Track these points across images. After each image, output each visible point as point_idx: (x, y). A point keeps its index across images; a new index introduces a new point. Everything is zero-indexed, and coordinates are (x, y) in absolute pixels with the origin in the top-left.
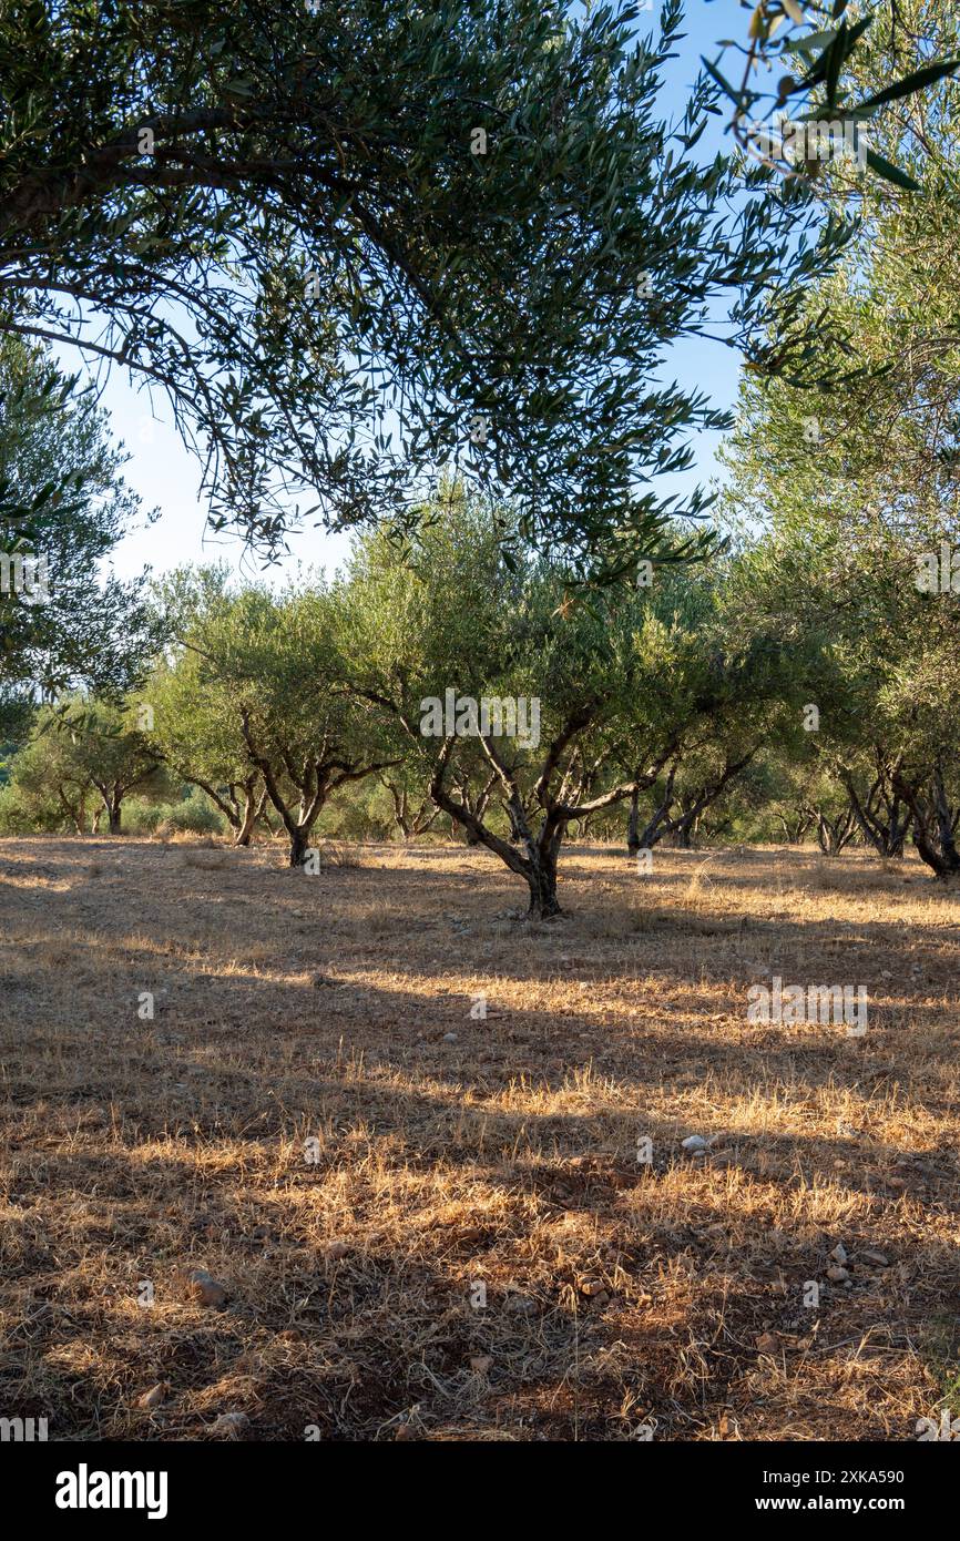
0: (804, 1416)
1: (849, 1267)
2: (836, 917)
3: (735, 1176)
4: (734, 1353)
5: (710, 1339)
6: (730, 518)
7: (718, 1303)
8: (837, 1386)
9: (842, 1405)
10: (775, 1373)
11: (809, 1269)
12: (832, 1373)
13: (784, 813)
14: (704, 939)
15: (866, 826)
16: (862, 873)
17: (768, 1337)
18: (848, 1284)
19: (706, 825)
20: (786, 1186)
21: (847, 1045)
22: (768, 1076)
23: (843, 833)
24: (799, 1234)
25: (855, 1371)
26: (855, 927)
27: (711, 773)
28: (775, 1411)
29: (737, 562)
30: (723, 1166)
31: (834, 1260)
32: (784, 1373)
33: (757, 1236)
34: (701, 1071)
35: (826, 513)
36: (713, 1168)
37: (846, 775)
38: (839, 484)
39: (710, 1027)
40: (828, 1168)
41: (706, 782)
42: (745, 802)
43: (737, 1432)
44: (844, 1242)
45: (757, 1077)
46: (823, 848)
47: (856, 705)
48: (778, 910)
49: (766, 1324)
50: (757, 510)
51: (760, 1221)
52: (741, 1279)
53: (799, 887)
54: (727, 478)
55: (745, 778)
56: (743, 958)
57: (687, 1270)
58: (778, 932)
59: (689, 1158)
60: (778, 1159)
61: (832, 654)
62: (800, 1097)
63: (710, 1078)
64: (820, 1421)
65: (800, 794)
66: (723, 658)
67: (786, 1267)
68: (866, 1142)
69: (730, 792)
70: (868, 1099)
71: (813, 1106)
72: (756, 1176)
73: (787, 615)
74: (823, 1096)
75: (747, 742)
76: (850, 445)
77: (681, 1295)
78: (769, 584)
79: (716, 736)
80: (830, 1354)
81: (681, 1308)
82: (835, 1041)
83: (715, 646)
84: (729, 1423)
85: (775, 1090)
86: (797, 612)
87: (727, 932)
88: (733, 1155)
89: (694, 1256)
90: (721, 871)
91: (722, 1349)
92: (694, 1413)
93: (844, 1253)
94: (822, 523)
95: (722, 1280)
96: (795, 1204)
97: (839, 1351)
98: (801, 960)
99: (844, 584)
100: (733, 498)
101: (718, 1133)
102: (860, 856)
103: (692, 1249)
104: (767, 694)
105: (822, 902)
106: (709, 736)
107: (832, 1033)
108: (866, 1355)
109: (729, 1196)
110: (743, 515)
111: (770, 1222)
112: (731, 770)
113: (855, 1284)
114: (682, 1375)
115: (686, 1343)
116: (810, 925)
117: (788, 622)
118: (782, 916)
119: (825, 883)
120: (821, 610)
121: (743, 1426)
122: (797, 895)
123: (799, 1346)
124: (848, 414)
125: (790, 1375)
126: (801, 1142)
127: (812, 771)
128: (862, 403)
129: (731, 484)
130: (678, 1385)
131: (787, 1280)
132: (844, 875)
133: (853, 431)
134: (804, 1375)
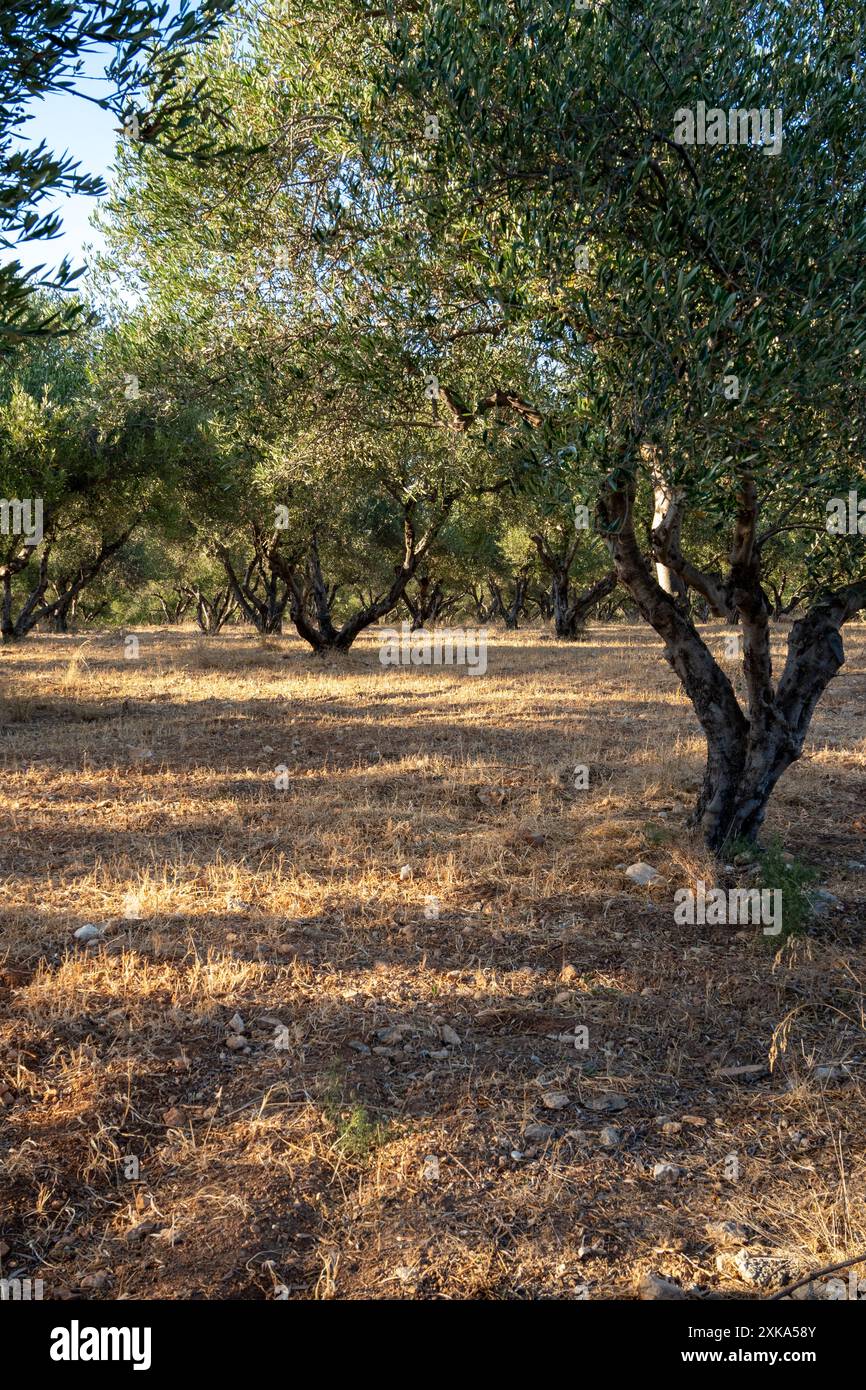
0: (214, 1179)
1: (247, 1034)
2: (216, 696)
3: (130, 961)
4: (143, 1132)
5: (119, 1122)
6: (103, 287)
7: (123, 1087)
8: (243, 1146)
9: (249, 1162)
10: (184, 1144)
11: (210, 1041)
12: (237, 1135)
13: (162, 592)
14: (85, 726)
15: (245, 603)
16: (242, 651)
17: (175, 1112)
18: (247, 1050)
19: (83, 607)
20: (181, 964)
21: (232, 822)
22: (157, 858)
23: (222, 612)
24: (197, 1010)
25: (258, 1130)
26: (235, 705)
27: (87, 554)
28: (187, 1179)
29: (111, 335)
30: (118, 952)
31: (233, 1030)
32: (193, 1143)
33: (156, 1016)
34: (89, 860)
35: (202, 286)
36: (108, 955)
37: (223, 554)
38: (216, 257)
39: (96, 815)
40: (220, 941)
41: (82, 563)
42: (122, 583)
43: (152, 1205)
44: (240, 1012)
45: (145, 860)
46: (203, 627)
47: (229, 481)
48: (159, 691)
49: (172, 1099)
50: (133, 280)
51: (159, 1001)
52: (144, 1061)
53: (178, 667)
54: (101, 245)
55: (121, 559)
56: (126, 742)
57: (91, 1059)
58: (160, 713)
59: (82, 948)
60: (171, 940)
61: (208, 431)
62: (189, 876)
63: (98, 865)
64: (230, 1180)
65: (178, 573)
66: (96, 434)
67: (187, 1043)
68: (256, 914)
69: (107, 573)
70: (255, 872)
71: (203, 883)
72: (151, 958)
73: (162, 391)
74: (212, 873)
75: (122, 521)
76: (229, 217)
77: (86, 1085)
78: (143, 357)
79: (91, 515)
80: (235, 1118)
81: (87, 1097)
82: (221, 819)
83: (87, 422)
84: (145, 1199)
85: (164, 872)
86: (172, 388)
87: (108, 717)
88: (127, 940)
89: (96, 1044)
90: (99, 655)
91: (131, 1130)
92: (109, 1195)
93: (241, 1021)
94: (199, 295)
95: (125, 1063)
96: (191, 981)
97: (243, 1114)
98: (183, 741)
99: (219, 360)
100: (107, 266)
101: (110, 920)
102: (240, 633)
103: (94, 1037)
104: (144, 470)
105: (203, 682)
106: (83, 515)
107: (217, 811)
108: (269, 1113)
109: (126, 981)
110: (117, 284)
111: (168, 1001)
112: (107, 551)
113: (253, 1049)
114: (95, 1161)
115: (96, 1129)
116: (191, 706)
117: (163, 398)
118: (164, 697)
119: (205, 663)
120: (196, 386)
121: (158, 1199)
122: (177, 675)
123: (205, 1115)
124: (227, 185)
125: (199, 1144)
126: (193, 920)
127: (190, 550)
128: (242, 175)
129: (106, 251)
130: (92, 1172)
131: (189, 1054)
132: (223, 653)
133: (232, 204)
134: (212, 1141)
